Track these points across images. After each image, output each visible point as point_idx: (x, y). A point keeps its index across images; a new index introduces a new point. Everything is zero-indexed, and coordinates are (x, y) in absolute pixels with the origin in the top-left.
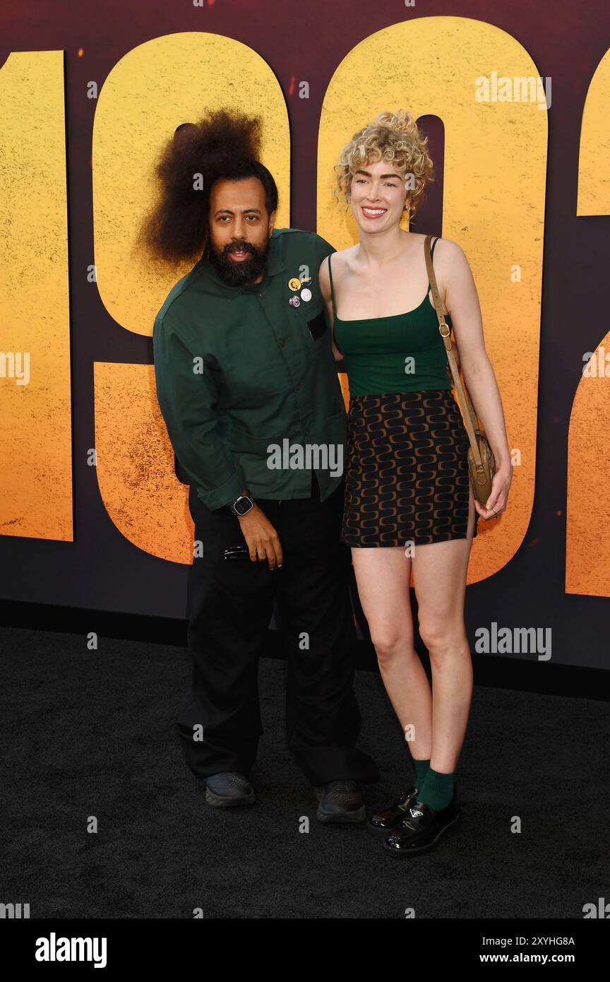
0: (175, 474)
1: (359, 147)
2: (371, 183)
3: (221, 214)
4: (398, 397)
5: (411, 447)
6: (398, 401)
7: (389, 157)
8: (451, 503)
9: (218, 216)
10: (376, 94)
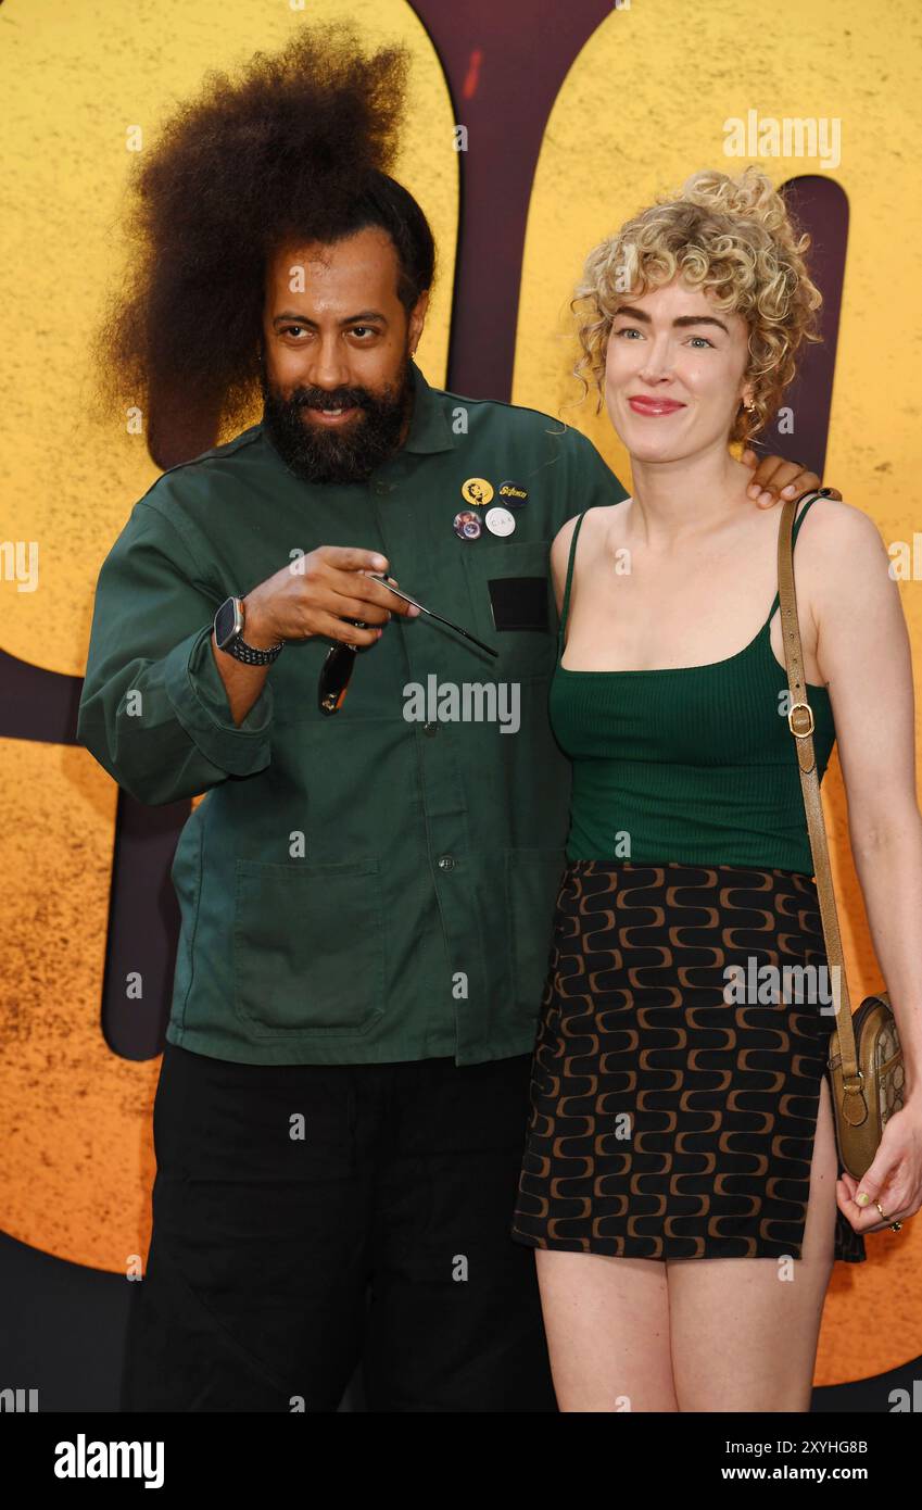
0: (99, 1031)
1: (625, 248)
2: (650, 339)
3: (285, 323)
4: (660, 873)
5: (678, 1003)
6: (659, 882)
7: (695, 274)
8: (763, 1159)
9: (279, 326)
10: (683, 113)
